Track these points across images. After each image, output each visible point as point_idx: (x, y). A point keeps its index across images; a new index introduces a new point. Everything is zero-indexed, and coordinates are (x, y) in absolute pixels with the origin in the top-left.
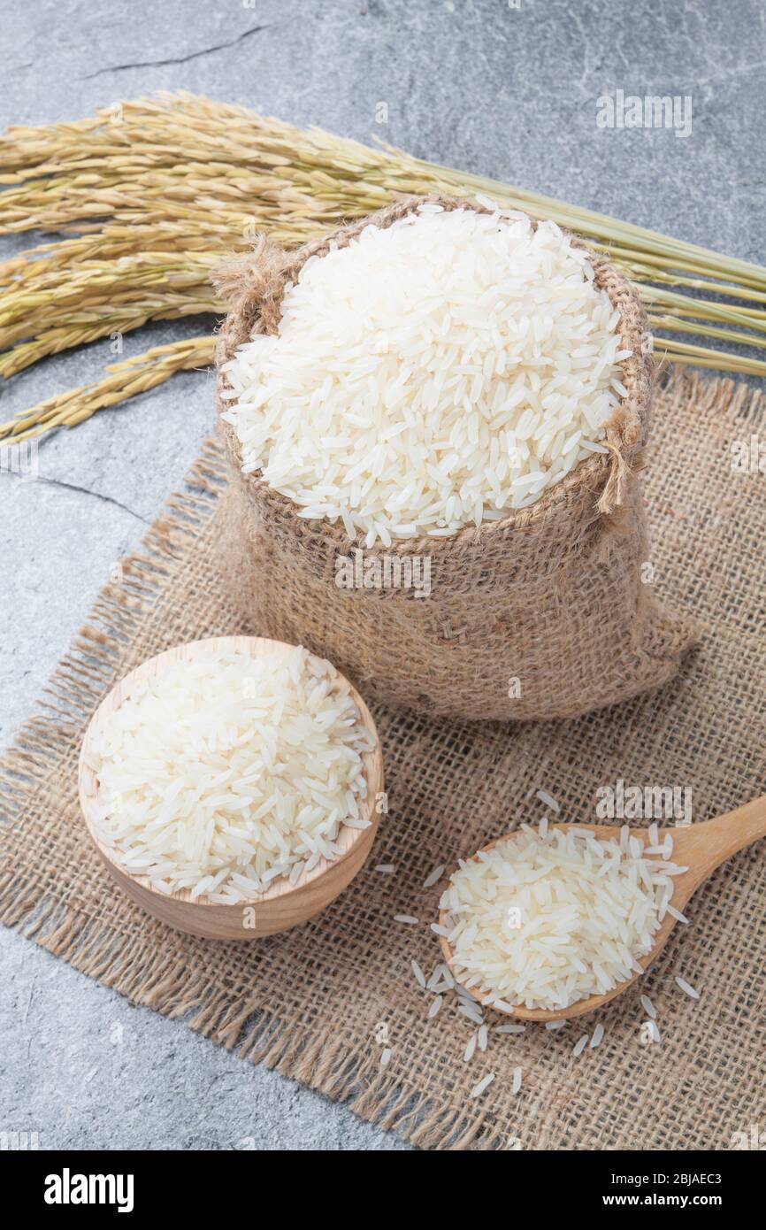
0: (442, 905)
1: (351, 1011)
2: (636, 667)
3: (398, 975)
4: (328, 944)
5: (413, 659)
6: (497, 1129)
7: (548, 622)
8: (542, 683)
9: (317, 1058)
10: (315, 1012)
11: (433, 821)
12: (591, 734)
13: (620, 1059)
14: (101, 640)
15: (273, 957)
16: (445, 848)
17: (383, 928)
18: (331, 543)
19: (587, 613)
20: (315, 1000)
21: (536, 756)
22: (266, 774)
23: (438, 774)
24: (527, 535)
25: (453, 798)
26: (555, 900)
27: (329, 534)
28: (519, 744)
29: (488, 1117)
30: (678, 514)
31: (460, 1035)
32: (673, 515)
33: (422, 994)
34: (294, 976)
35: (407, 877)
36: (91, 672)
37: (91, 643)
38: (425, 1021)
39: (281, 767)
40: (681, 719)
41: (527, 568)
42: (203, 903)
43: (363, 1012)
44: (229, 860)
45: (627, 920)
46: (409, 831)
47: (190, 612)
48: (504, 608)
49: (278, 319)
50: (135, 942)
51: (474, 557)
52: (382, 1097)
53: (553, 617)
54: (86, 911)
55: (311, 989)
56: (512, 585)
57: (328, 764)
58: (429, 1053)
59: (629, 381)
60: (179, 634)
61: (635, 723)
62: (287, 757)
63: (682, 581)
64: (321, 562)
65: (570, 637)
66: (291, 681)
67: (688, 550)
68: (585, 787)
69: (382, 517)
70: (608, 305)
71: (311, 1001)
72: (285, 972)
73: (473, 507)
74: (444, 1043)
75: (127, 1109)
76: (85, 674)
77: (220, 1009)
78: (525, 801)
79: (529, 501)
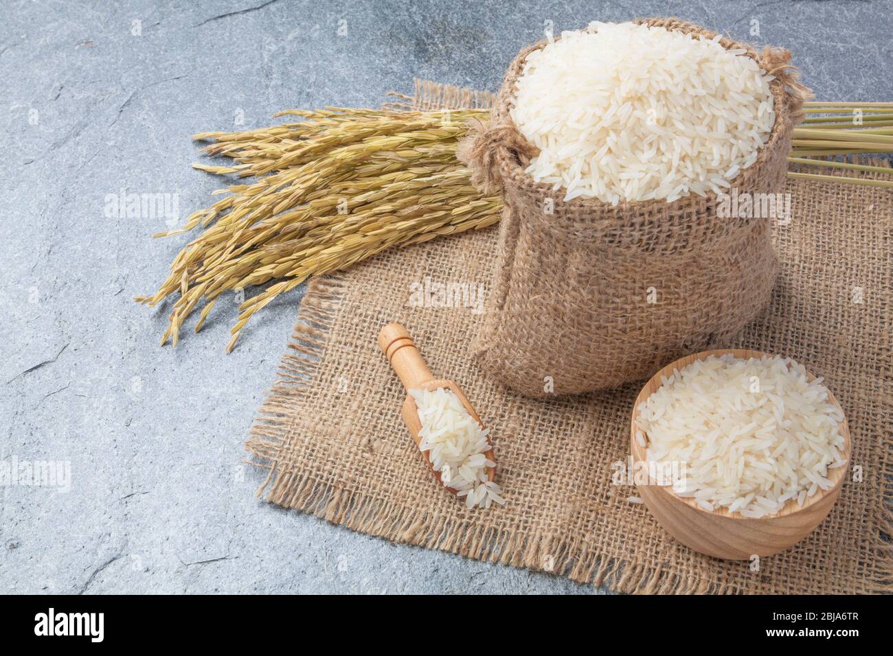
1: (552, 517)
6: (672, 572)
20: (524, 514)
54: (347, 488)
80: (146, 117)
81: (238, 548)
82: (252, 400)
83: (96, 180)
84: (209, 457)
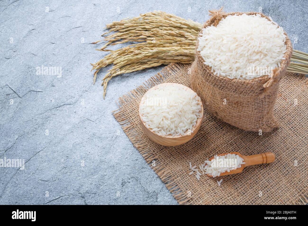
2: (262, 126)
3: (187, 164)
4: (176, 152)
5: (217, 103)
7: (246, 107)
8: (241, 120)
9: (163, 173)
10: (168, 164)
11: (208, 139)
12: (248, 136)
13: (223, 200)
14: (161, 77)
15: (165, 150)
16: (208, 145)
17: (189, 154)
18: (208, 71)
19: (255, 109)
21: (235, 135)
22: (177, 113)
23: (214, 130)
24: (247, 85)
25: (215, 136)
27: (208, 69)
29: (191, 199)
30: (287, 101)
31: (194, 181)
32: (286, 101)
33: (190, 170)
34: (167, 156)
36: (156, 82)
37: (159, 77)
38: (188, 175)
40: (268, 141)
41: (245, 93)
42: (154, 133)
43: (177, 168)
44: (162, 127)
46: (203, 138)
47: (180, 78)
48: (238, 100)
49: (218, 24)
51: (234, 85)
52: (173, 186)
53: (248, 107)
55: (169, 159)
56: (240, 95)
57: (190, 117)
58: (186, 181)
59: (282, 64)
60: (176, 82)
61: (258, 138)
62: (182, 112)
63: (281, 114)
65: (250, 113)
66: (190, 98)
67: (286, 109)
68: (242, 146)
69: (220, 70)
70: (285, 48)
71: (168, 162)
72: (166, 154)
73: (238, 75)
74: (190, 181)
75: (124, 166)
76: (155, 81)
77: (150, 155)
79: (250, 79)
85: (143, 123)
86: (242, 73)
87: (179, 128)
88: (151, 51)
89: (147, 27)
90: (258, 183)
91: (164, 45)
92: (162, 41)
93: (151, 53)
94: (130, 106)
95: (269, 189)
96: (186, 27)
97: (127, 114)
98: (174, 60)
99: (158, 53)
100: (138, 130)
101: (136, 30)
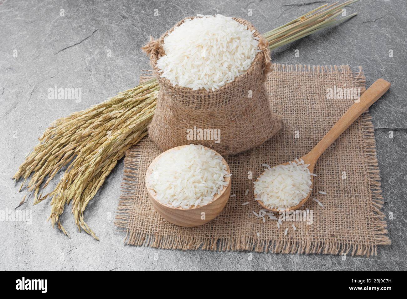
0: (255, 193)
1: (243, 228)
3: (251, 216)
4: (228, 217)
6: (295, 241)
8: (256, 131)
9: (241, 242)
10: (234, 233)
11: (239, 181)
12: (268, 148)
15: (216, 226)
17: (240, 208)
18: (203, 95)
19: (262, 107)
20: (232, 230)
21: (257, 157)
22: (201, 169)
26: (284, 180)
27: (201, 93)
28: (252, 156)
29: (291, 238)
31: (274, 224)
33: (259, 218)
34: (224, 228)
35: (239, 196)
38: (263, 224)
39: (204, 167)
40: (288, 137)
42: (199, 207)
43: (247, 227)
44: (201, 194)
45: (303, 178)
49: (164, 52)
50: (177, 236)
51: (240, 85)
52: (262, 245)
54: (160, 234)
55: (230, 229)
57: (215, 163)
58: (268, 231)
59: (258, 36)
61: (277, 142)
64: (201, 103)
65: (260, 114)
66: (195, 150)
68: (273, 160)
69: (214, 83)
72: (221, 228)
73: (236, 73)
74: (271, 227)
76: (130, 181)
77: (209, 242)
78: (260, 168)
79: (249, 67)
80: (42, 96)
81: (120, 264)
82: (112, 204)
83: (27, 125)
84: (99, 229)
85: (178, 209)
86: (237, 69)
87: (216, 182)
88: (96, 155)
89: (63, 141)
90: (323, 174)
91: (100, 142)
92: (94, 139)
93: (98, 157)
94: (135, 221)
95: (337, 170)
96: (104, 108)
97: (141, 231)
98: (125, 147)
99: (105, 151)
100: (169, 233)
101: (53, 155)
